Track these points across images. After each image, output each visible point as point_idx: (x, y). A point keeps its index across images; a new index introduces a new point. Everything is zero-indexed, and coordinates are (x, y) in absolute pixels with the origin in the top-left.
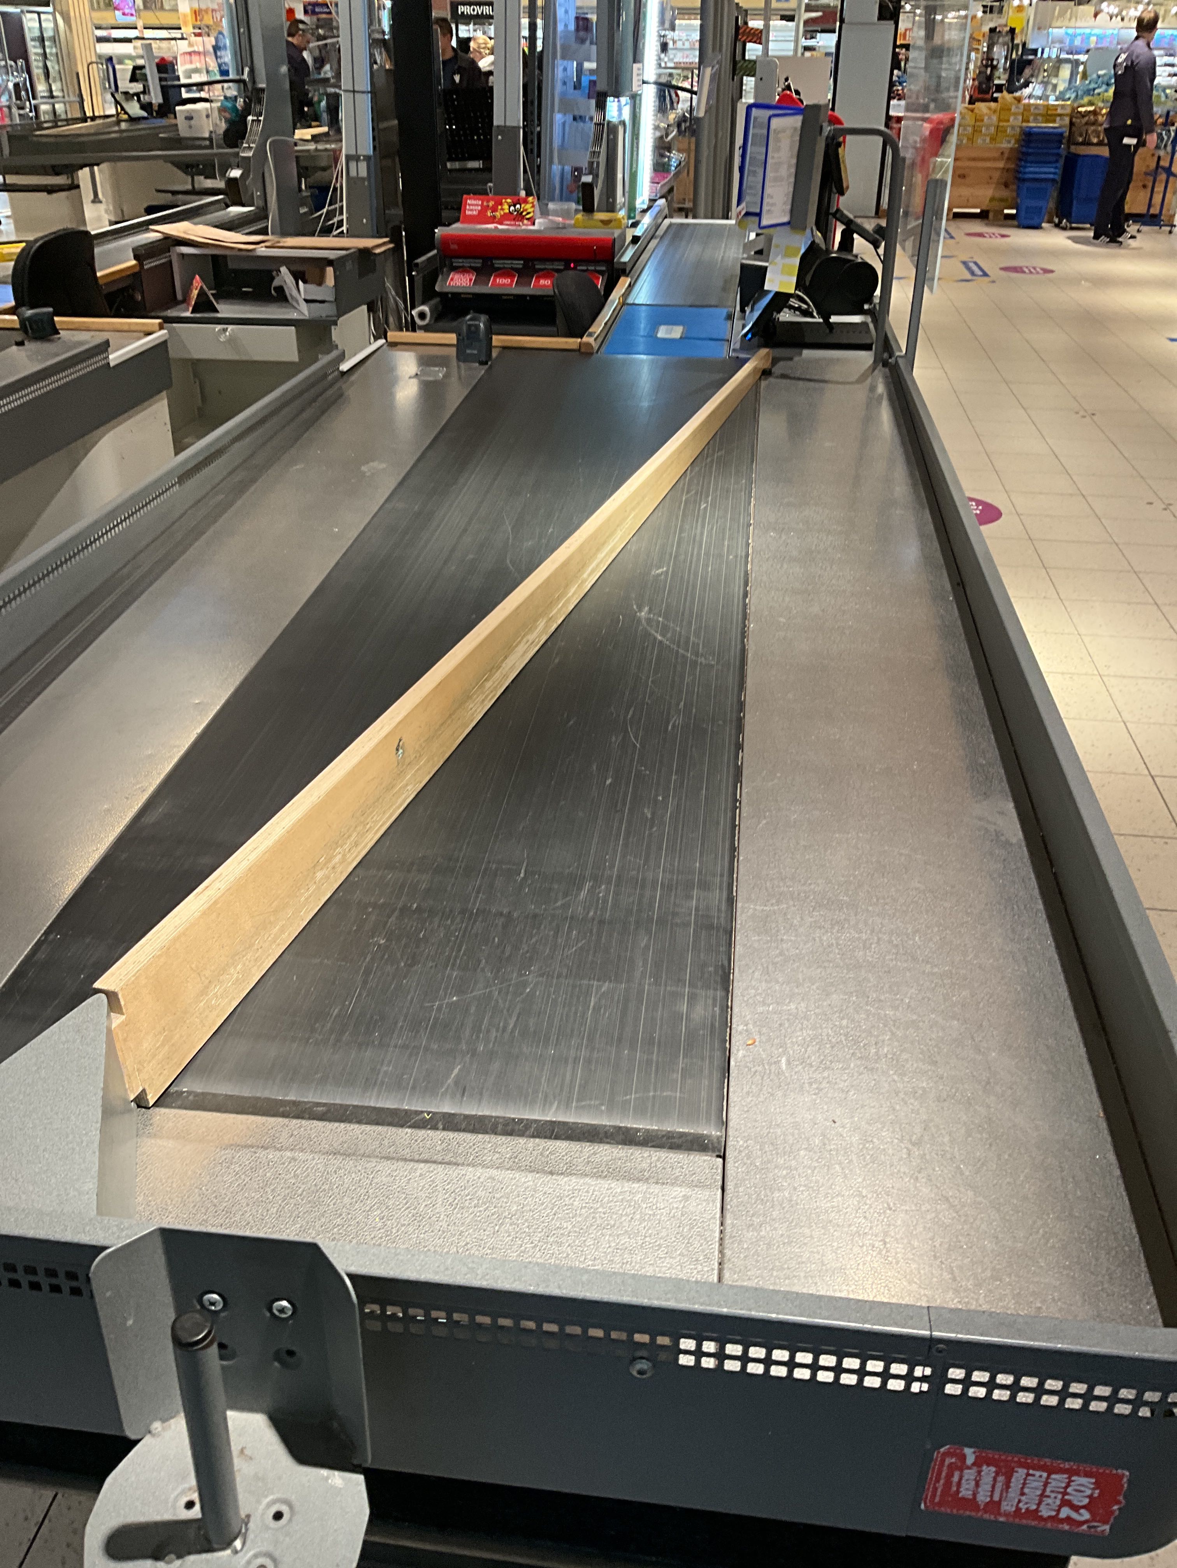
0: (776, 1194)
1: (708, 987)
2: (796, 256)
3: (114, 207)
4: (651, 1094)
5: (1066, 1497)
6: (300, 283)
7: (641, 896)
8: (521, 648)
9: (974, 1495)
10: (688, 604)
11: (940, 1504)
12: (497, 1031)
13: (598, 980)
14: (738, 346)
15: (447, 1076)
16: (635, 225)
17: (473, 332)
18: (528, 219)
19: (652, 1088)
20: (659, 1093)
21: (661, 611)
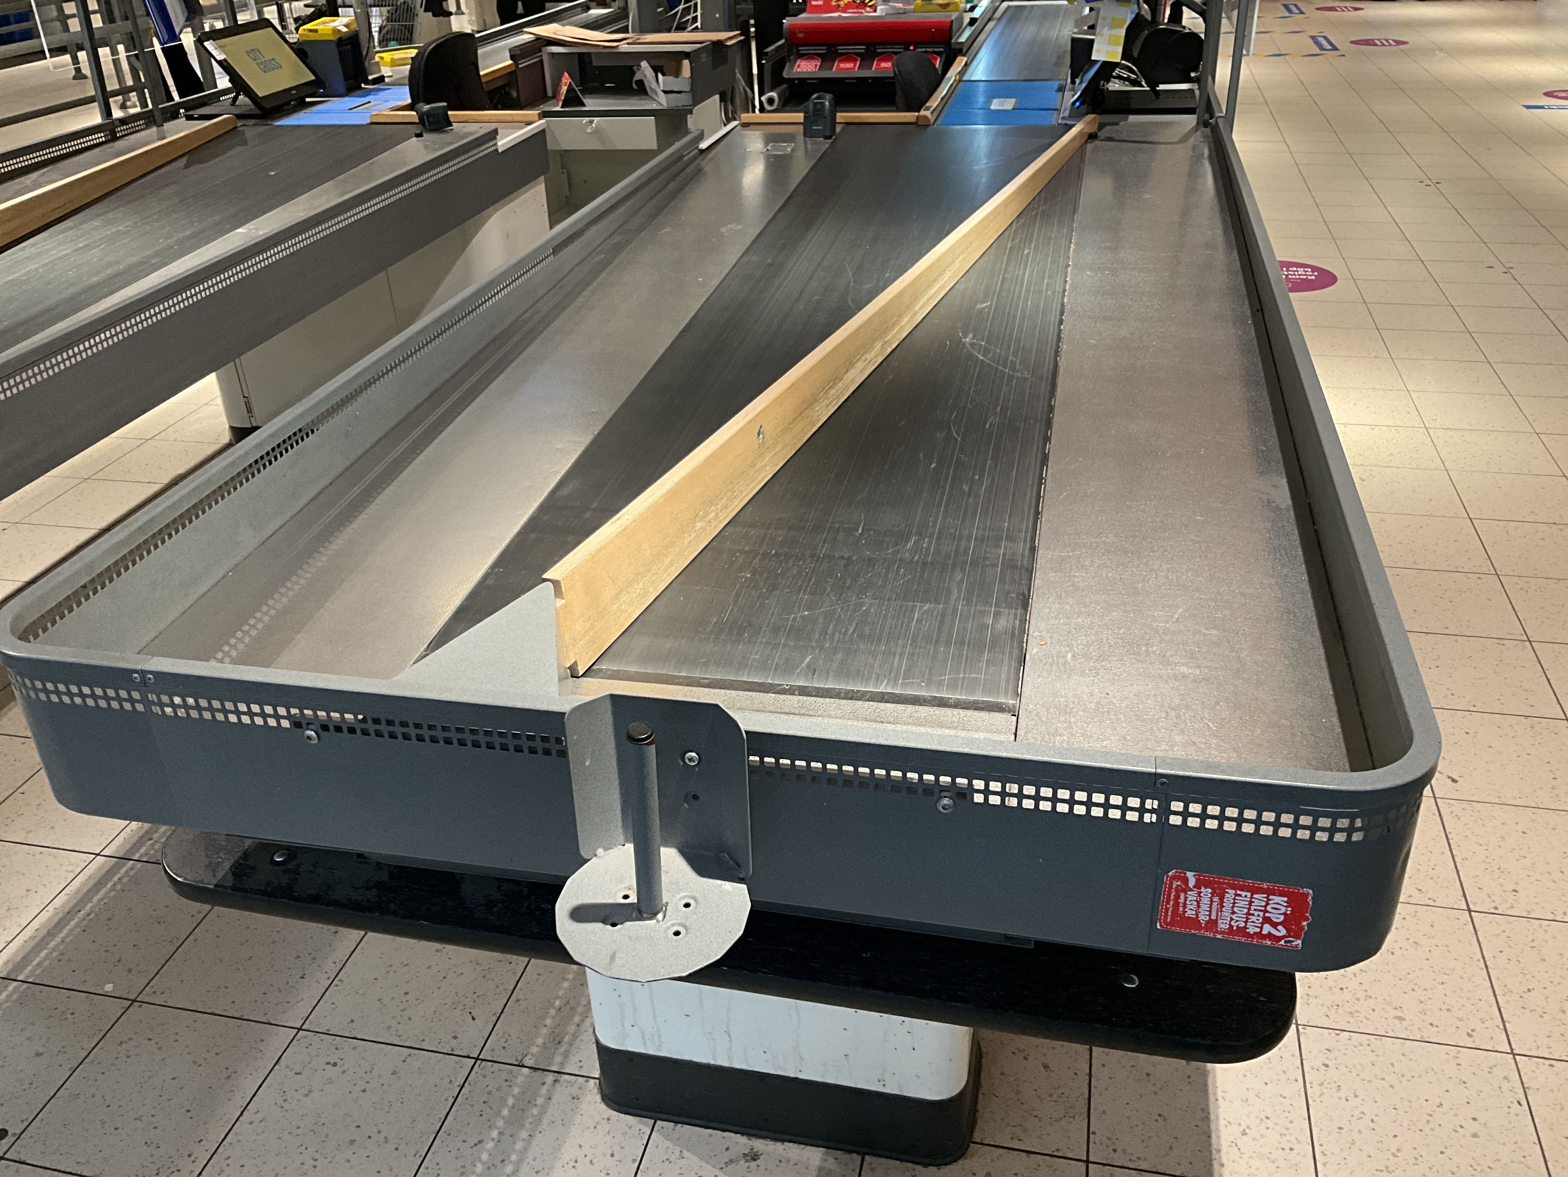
0: (1058, 738)
1: (1010, 607)
2: (1122, 27)
3: (477, 18)
4: (961, 676)
5: (1267, 915)
6: (660, 75)
7: (958, 546)
8: (860, 365)
9: (1197, 914)
10: (1008, 331)
11: (1171, 924)
12: (840, 634)
13: (921, 602)
14: (1067, 113)
15: (802, 663)
16: (972, 9)
17: (819, 109)
18: (870, 6)
19: (962, 671)
20: (967, 675)
21: (983, 337)
